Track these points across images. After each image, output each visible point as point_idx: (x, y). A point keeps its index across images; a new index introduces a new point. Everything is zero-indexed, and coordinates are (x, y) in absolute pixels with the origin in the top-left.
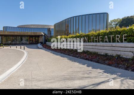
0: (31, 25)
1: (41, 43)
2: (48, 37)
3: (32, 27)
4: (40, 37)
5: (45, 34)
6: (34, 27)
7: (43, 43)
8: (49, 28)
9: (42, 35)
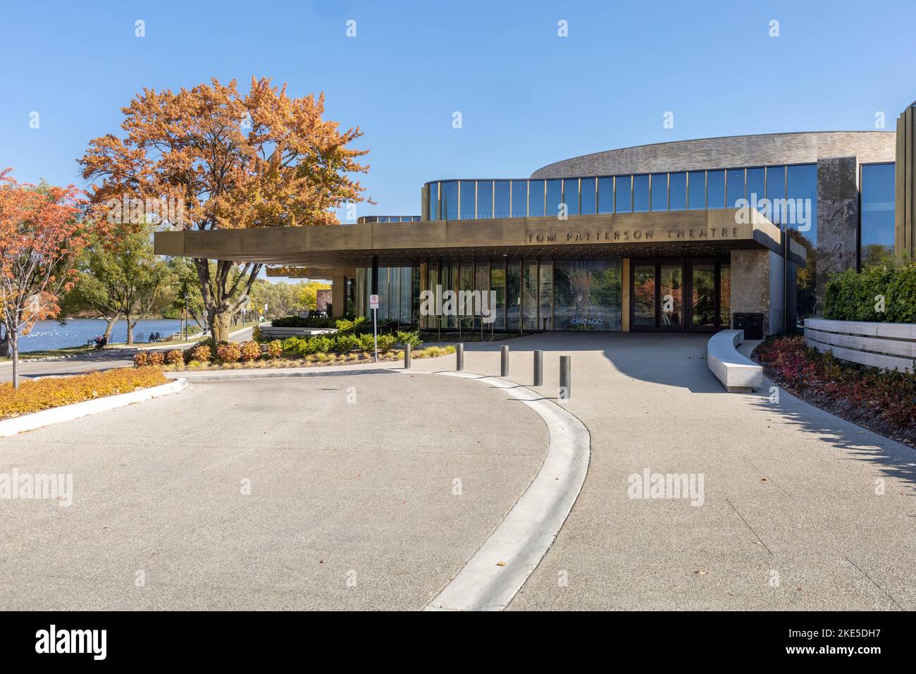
0: (653, 150)
1: (750, 326)
2: (821, 266)
3: (663, 164)
4: (739, 258)
5: (790, 234)
6: (682, 164)
7: (773, 324)
8: (837, 154)
9: (756, 244)
